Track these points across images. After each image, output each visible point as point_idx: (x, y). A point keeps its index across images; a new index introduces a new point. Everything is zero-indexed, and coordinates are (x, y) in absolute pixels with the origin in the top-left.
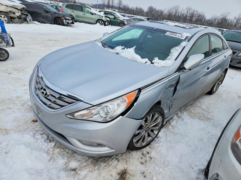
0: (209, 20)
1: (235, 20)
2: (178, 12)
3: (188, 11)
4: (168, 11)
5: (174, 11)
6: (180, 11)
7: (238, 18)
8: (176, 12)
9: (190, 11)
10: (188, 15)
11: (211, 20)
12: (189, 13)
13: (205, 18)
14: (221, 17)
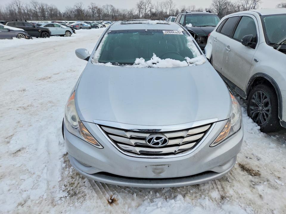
0: (65, 13)
1: (91, 10)
2: (22, 8)
3: (35, 6)
4: (7, 9)
5: (16, 8)
6: (24, 6)
7: (92, 7)
8: (19, 9)
9: (38, 6)
10: (38, 10)
11: (67, 13)
12: (37, 8)
13: (59, 12)
14: (76, 8)
